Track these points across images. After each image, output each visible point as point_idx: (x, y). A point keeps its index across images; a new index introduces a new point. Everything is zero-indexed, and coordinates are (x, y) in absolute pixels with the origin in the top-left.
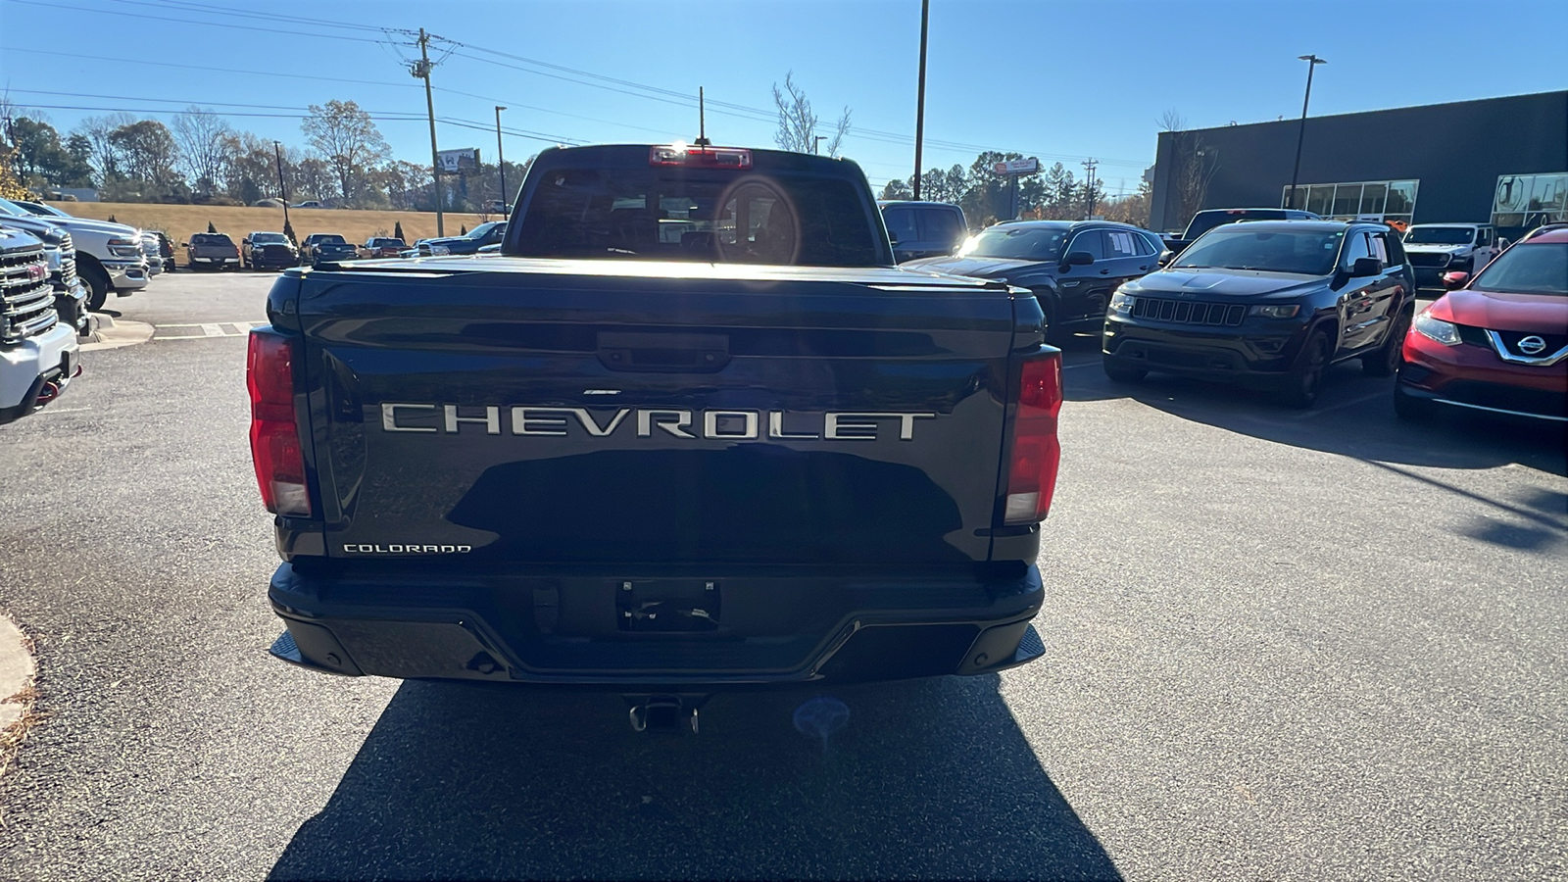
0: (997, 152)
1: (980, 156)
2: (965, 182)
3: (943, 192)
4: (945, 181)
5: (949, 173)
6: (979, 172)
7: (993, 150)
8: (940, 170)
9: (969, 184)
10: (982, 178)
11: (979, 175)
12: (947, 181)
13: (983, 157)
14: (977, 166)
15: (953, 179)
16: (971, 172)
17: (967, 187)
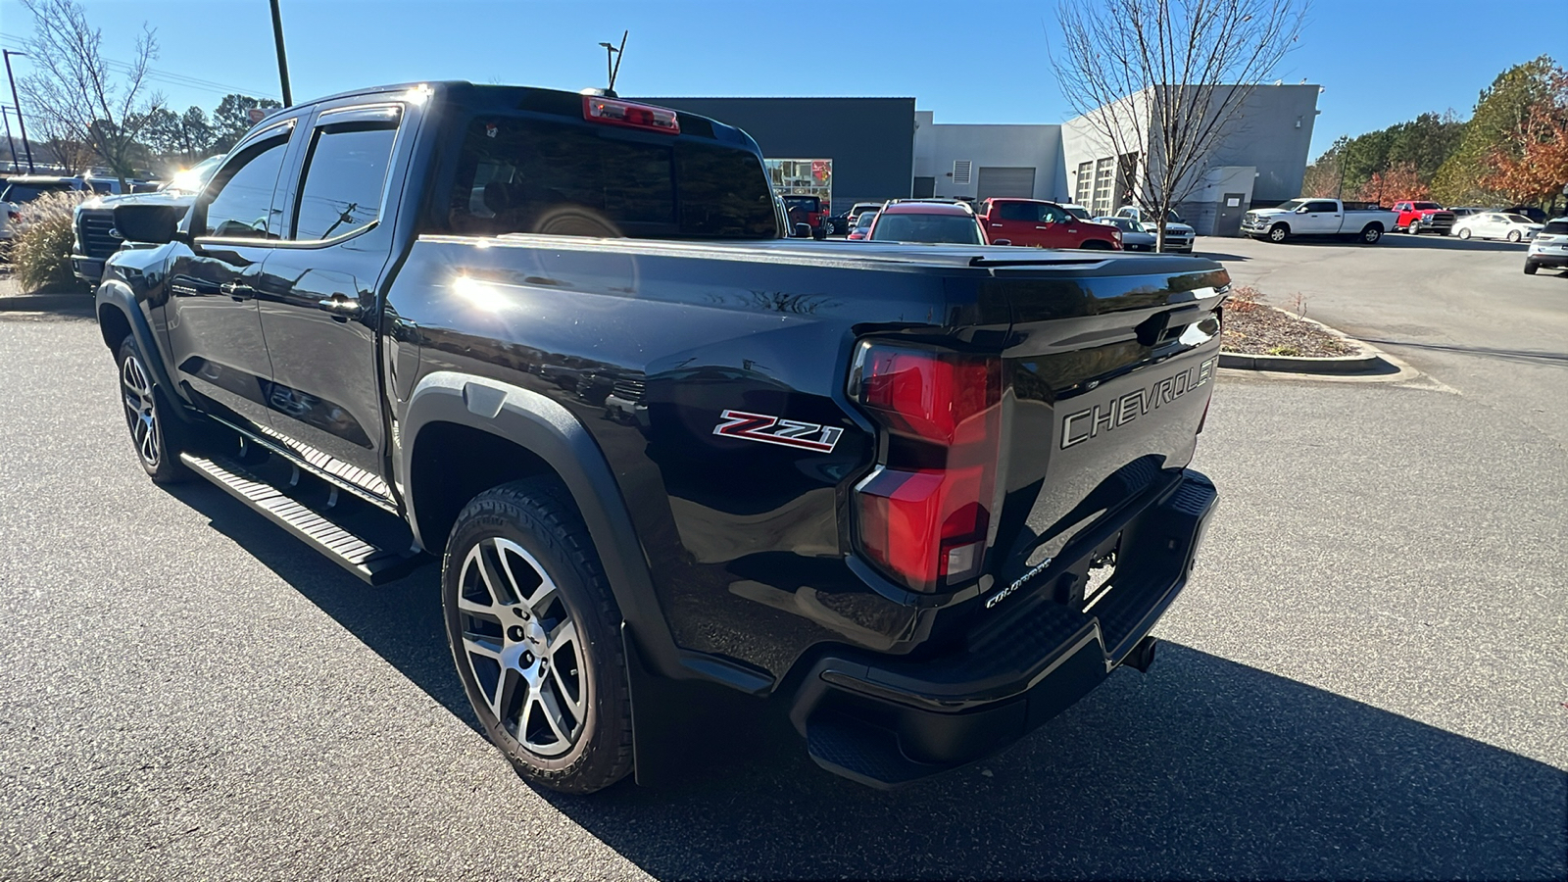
0: (246, 96)
1: (225, 99)
2: (211, 128)
3: (182, 140)
4: (181, 126)
5: (185, 116)
6: (226, 118)
7: (242, 95)
8: (170, 111)
9: (216, 132)
10: (233, 126)
11: (229, 122)
12: (184, 126)
13: (229, 100)
14: (221, 111)
15: (192, 125)
16: (216, 118)
17: (214, 135)
